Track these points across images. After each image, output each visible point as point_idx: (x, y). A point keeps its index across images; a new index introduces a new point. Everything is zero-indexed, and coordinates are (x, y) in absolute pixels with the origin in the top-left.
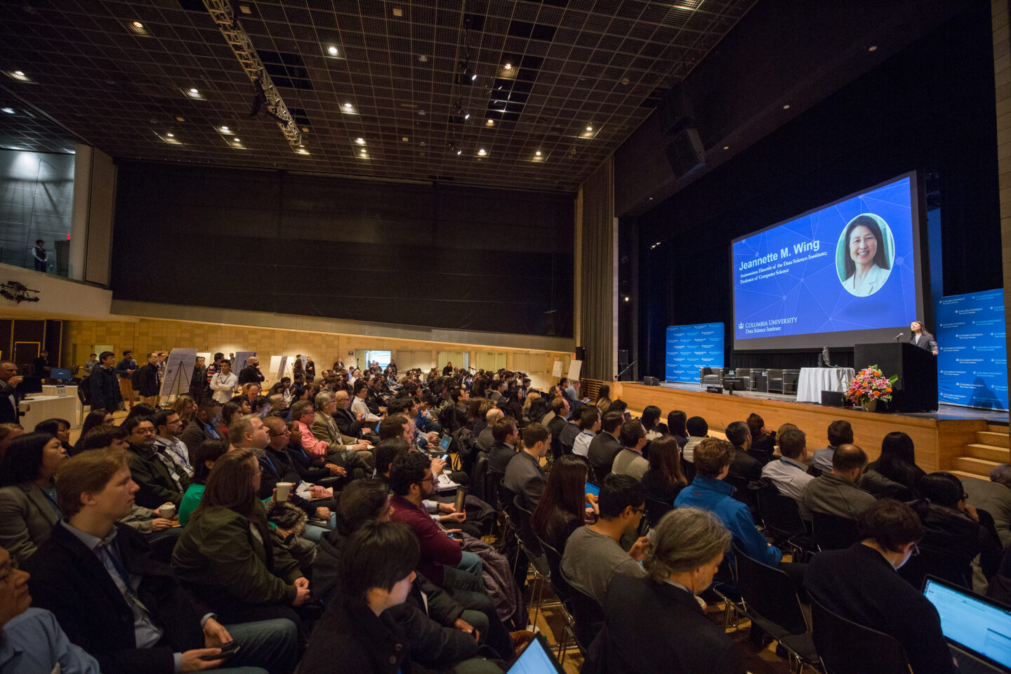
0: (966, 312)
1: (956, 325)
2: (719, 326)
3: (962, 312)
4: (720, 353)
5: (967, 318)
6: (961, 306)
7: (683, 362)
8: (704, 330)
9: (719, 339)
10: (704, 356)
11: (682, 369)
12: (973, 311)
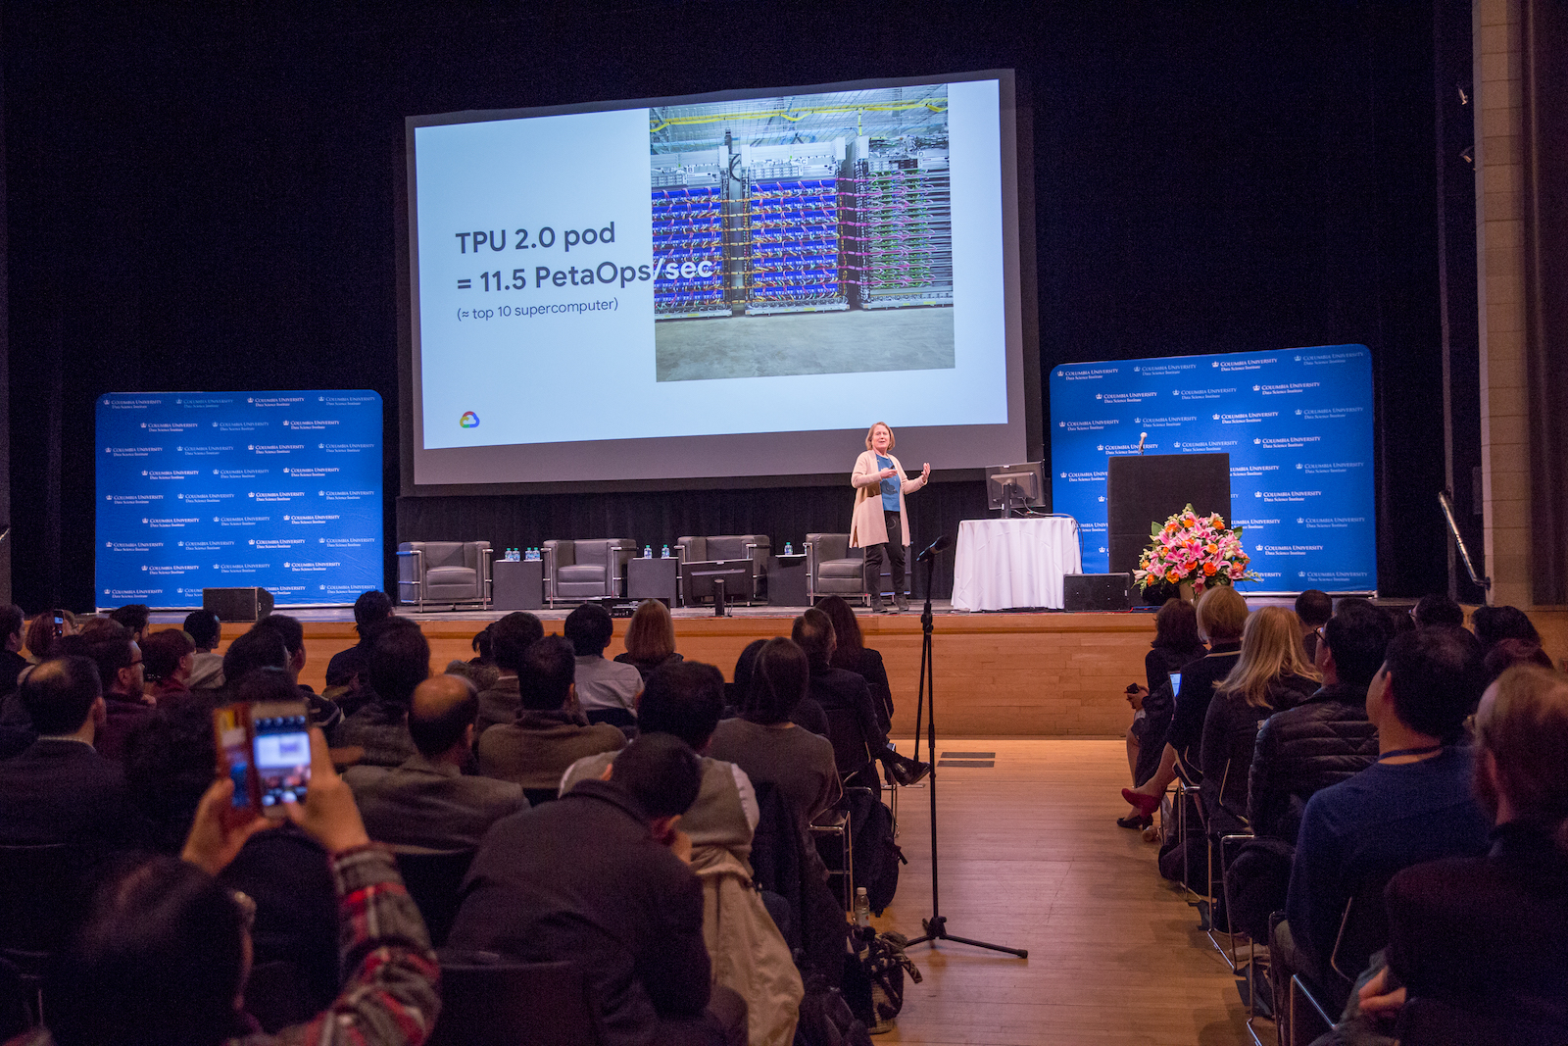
0: (1120, 398)
1: (1099, 425)
2: (364, 402)
3: (1111, 399)
4: (365, 498)
5: (1125, 412)
6: (1108, 385)
7: (188, 533)
8: (296, 413)
9: (366, 446)
10: (294, 507)
11: (185, 557)
12: (1136, 397)
